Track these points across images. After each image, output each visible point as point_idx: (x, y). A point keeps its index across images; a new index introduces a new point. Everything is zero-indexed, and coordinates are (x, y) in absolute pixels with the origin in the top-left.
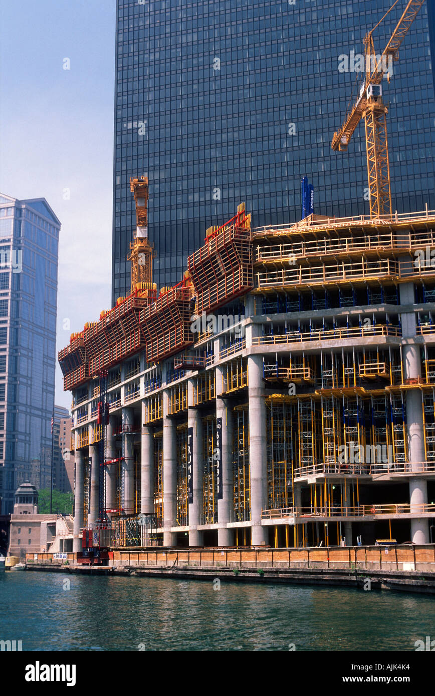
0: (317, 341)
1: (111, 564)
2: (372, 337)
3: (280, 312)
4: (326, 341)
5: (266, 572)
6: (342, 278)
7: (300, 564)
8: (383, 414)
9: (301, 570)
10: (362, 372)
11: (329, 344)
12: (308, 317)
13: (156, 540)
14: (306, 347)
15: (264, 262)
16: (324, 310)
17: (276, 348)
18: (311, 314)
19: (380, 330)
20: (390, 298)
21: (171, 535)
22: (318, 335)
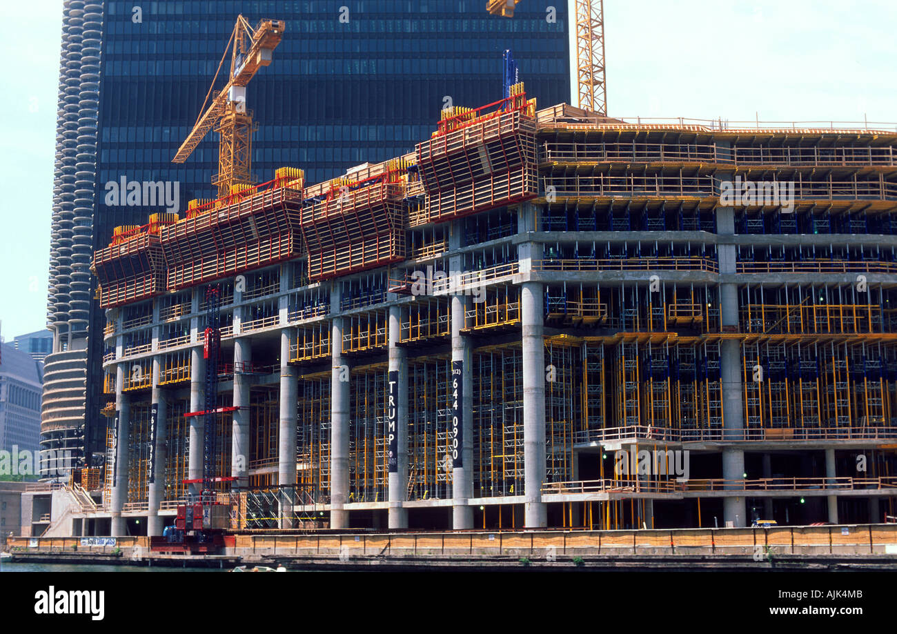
0: (618, 271)
1: (229, 552)
2: (689, 271)
3: (569, 230)
4: (630, 272)
5: (586, 560)
6: (655, 194)
7: (657, 550)
8: (691, 368)
9: (661, 558)
10: (672, 314)
11: (633, 275)
12: (607, 239)
13: (316, 520)
14: (604, 277)
15: (556, 163)
16: (627, 232)
17: (566, 277)
18: (610, 236)
19: (698, 262)
20: (706, 224)
21: (343, 514)
22: (619, 263)
